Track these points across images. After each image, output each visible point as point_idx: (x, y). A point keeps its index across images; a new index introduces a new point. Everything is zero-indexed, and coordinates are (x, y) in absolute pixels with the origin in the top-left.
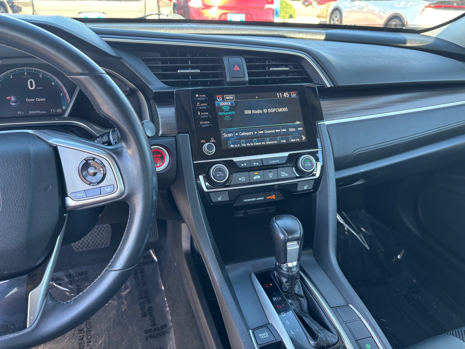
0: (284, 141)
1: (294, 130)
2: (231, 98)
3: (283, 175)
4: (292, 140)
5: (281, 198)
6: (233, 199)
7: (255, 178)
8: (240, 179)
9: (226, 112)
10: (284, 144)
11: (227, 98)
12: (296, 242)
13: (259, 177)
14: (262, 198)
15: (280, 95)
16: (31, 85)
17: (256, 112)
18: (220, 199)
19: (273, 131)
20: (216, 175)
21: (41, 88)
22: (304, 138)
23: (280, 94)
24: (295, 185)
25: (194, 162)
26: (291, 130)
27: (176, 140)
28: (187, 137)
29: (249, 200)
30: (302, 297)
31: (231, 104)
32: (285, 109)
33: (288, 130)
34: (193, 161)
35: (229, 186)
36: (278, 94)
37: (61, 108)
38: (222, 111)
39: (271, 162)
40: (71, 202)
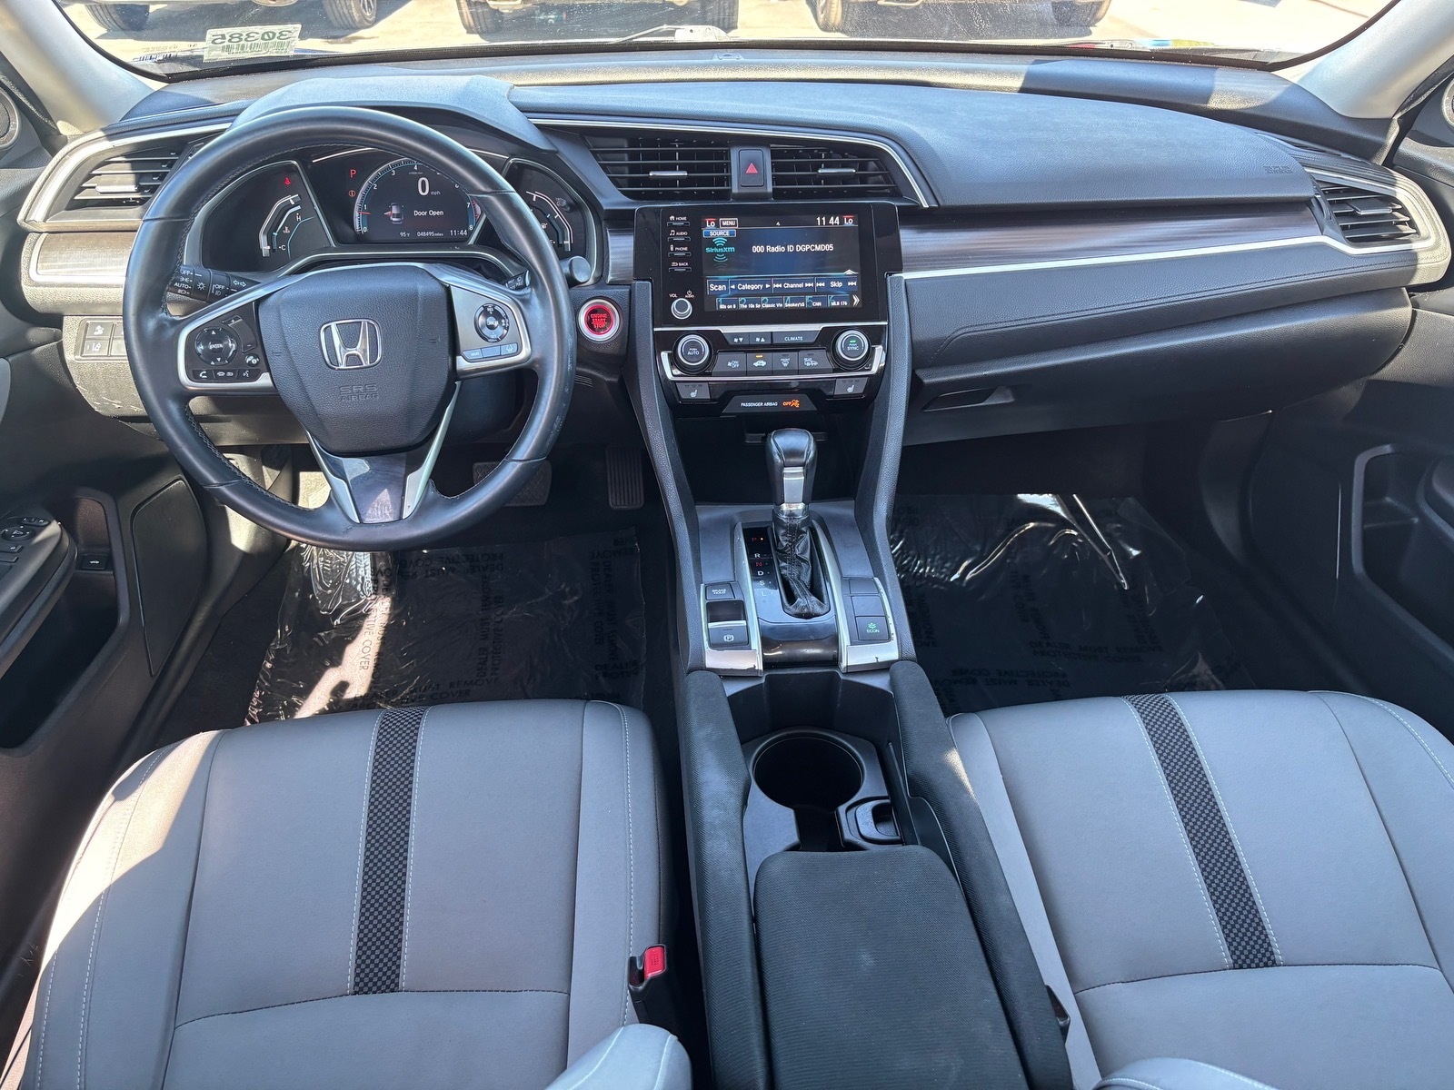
0: (819, 304)
1: (840, 285)
2: (732, 223)
3: (808, 364)
4: (834, 304)
5: (811, 407)
6: (717, 397)
7: (756, 364)
8: (730, 364)
9: (720, 247)
10: (817, 309)
11: (724, 224)
12: (800, 470)
13: (764, 363)
14: (775, 404)
15: (822, 221)
16: (424, 188)
17: (773, 250)
18: (693, 395)
19: (801, 285)
20: (686, 352)
21: (438, 193)
22: (856, 300)
23: (824, 219)
24: (832, 383)
25: (655, 330)
26: (833, 284)
27: (630, 292)
28: (648, 287)
29: (750, 405)
30: (804, 561)
31: (731, 233)
32: (829, 247)
33: (828, 285)
34: (653, 328)
35: (710, 375)
36: (818, 219)
37: (467, 228)
38: (713, 245)
39: (787, 340)
40: (462, 364)
